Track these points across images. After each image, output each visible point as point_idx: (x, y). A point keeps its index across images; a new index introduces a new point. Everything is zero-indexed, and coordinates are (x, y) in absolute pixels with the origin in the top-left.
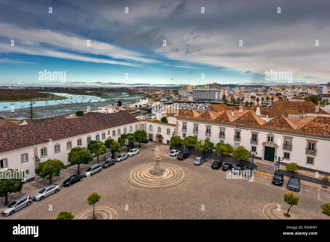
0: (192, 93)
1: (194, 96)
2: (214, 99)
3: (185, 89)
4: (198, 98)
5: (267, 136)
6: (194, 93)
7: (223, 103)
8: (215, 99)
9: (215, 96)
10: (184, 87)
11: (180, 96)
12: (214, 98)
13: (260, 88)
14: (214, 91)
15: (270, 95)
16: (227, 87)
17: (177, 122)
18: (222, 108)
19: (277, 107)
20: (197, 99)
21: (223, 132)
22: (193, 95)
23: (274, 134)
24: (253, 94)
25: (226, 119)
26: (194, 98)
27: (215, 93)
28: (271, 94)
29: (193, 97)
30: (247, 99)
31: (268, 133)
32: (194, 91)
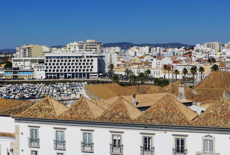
0: (43, 62)
1: (47, 67)
2: (91, 73)
3: (27, 54)
4: (56, 72)
5: (202, 140)
6: (47, 61)
7: (110, 80)
8: (93, 73)
9: (92, 67)
10: (25, 50)
11: (16, 70)
12: (91, 70)
13: (178, 49)
14: (91, 57)
15: (196, 61)
16: (115, 46)
17: (17, 128)
18: (110, 92)
19: (212, 84)
20: (54, 74)
21: (119, 141)
22: (45, 67)
23: (214, 135)
24: (167, 61)
25: (123, 115)
26: (48, 72)
27: (92, 60)
28: (199, 61)
29: (46, 71)
30: (156, 71)
31: (204, 135)
32: (47, 57)
